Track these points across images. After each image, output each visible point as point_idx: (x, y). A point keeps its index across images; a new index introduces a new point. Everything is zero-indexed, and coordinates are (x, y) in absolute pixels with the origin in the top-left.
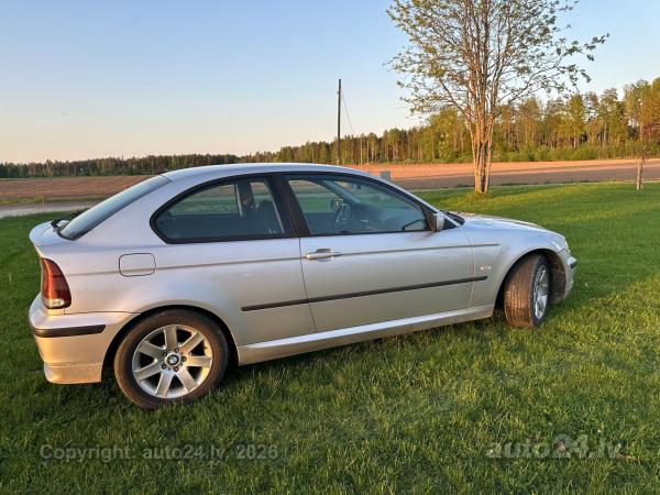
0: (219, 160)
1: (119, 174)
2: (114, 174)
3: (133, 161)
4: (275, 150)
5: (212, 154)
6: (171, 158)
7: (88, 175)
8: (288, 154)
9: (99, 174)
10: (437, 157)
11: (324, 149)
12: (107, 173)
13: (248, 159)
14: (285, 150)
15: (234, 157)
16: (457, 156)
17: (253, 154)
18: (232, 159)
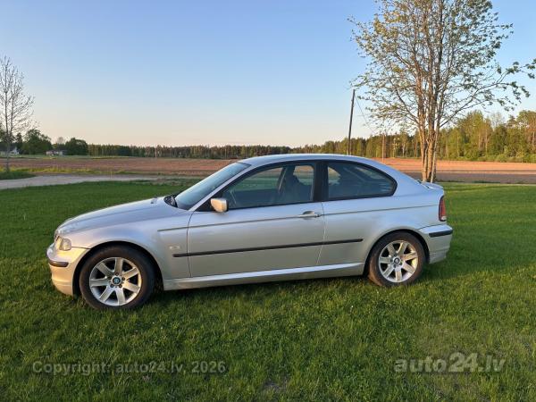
0: (276, 151)
1: (205, 158)
2: (201, 158)
3: (215, 149)
4: (321, 143)
5: (272, 146)
6: (241, 147)
7: (184, 157)
8: (331, 147)
9: (191, 157)
10: (462, 155)
11: (360, 144)
12: (197, 157)
13: (298, 150)
14: (328, 143)
15: (288, 148)
16: (481, 155)
17: (303, 147)
18: (286, 150)
